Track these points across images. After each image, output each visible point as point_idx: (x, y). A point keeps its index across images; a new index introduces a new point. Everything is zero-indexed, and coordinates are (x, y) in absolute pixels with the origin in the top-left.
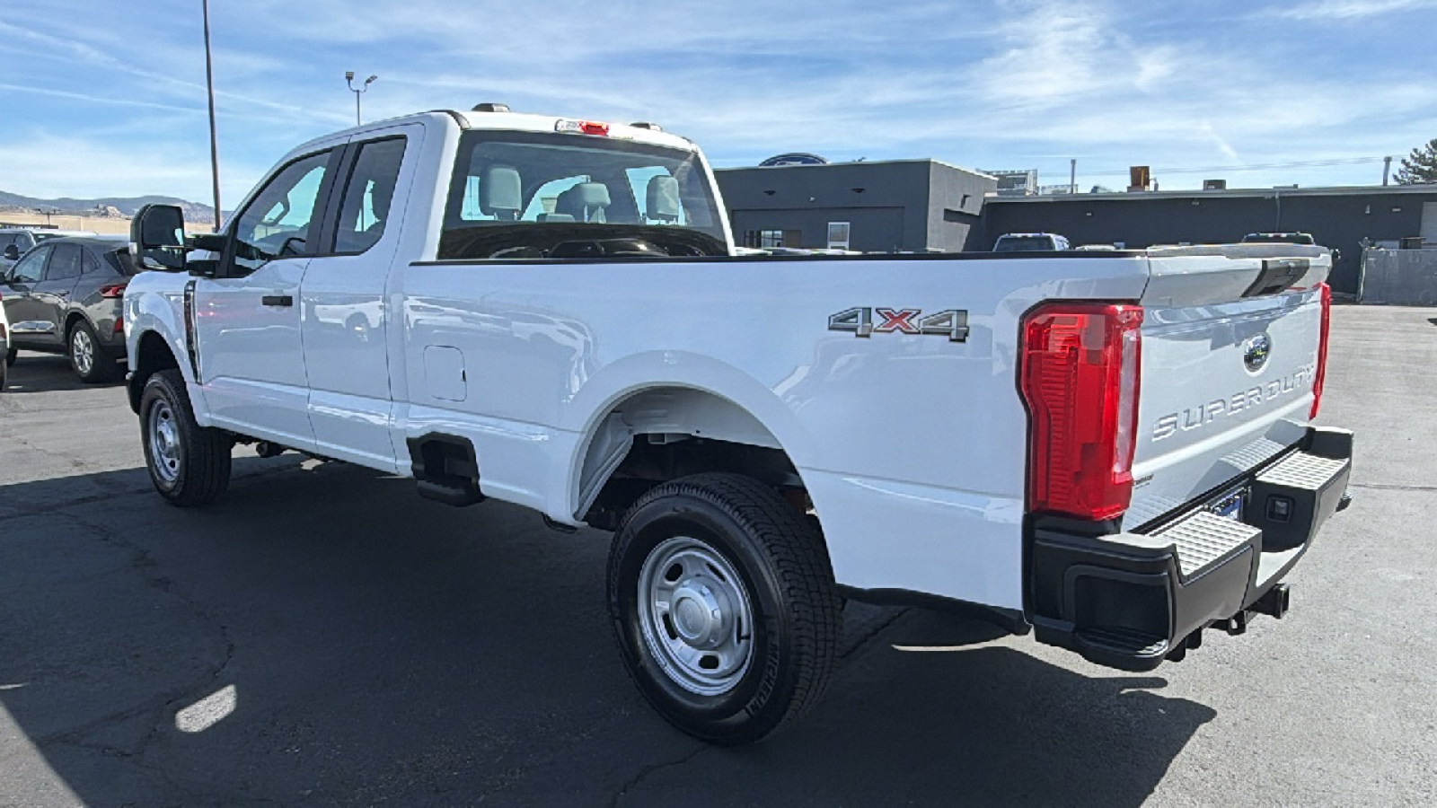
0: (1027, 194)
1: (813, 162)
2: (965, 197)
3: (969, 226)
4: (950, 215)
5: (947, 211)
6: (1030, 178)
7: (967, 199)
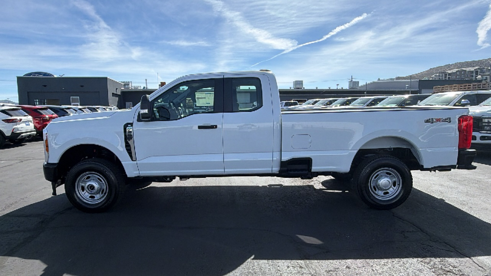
0: (130, 89)
1: (50, 76)
2: (117, 89)
3: (118, 98)
4: (114, 95)
5: (113, 93)
6: (130, 84)
7: (117, 90)
